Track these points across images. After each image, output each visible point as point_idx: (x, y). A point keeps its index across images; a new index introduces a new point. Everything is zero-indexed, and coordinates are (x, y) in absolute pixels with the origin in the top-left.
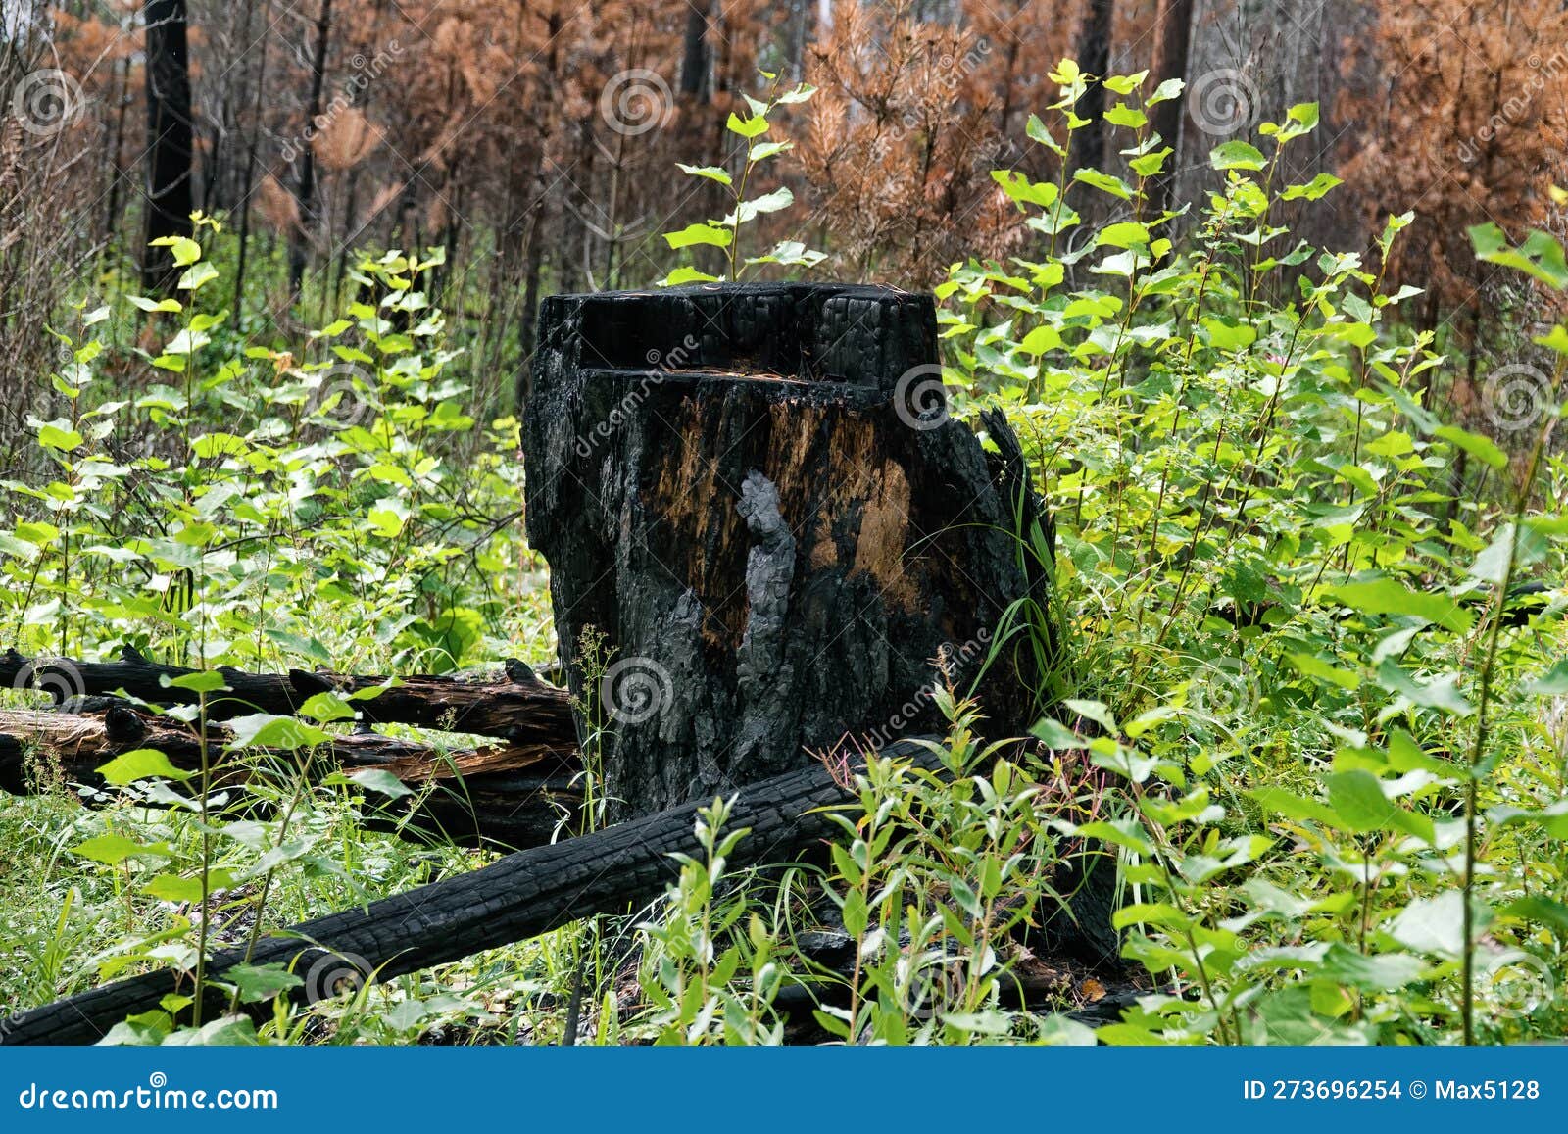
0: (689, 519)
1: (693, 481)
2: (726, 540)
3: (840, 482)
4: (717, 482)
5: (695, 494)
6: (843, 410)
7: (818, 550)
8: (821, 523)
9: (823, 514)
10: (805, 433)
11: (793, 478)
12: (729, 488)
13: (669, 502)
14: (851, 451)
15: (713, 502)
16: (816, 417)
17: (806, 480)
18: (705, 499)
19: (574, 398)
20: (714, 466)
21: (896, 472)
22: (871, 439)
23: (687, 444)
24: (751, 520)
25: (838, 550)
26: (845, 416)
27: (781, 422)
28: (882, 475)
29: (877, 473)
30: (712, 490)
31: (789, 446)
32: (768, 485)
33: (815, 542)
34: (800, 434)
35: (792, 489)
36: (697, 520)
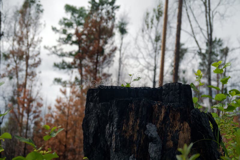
0: (132, 136)
1: (133, 126)
2: (142, 142)
3: (172, 126)
4: (139, 126)
5: (133, 129)
6: (172, 108)
7: (168, 143)
8: (168, 136)
9: (169, 134)
10: (163, 112)
11: (160, 124)
12: (143, 127)
13: (126, 132)
14: (174, 119)
15: (138, 131)
16: (166, 108)
17: (163, 125)
18: (136, 130)
19: (97, 112)
20: (138, 121)
21: (187, 125)
22: (179, 116)
23: (131, 116)
24: (149, 135)
25: (173, 143)
26: (172, 110)
27: (156, 110)
28: (183, 125)
29: (182, 124)
30: (138, 128)
31: (159, 116)
32: (154, 126)
33: (167, 141)
34: (162, 113)
35: (160, 127)
36: (134, 136)
